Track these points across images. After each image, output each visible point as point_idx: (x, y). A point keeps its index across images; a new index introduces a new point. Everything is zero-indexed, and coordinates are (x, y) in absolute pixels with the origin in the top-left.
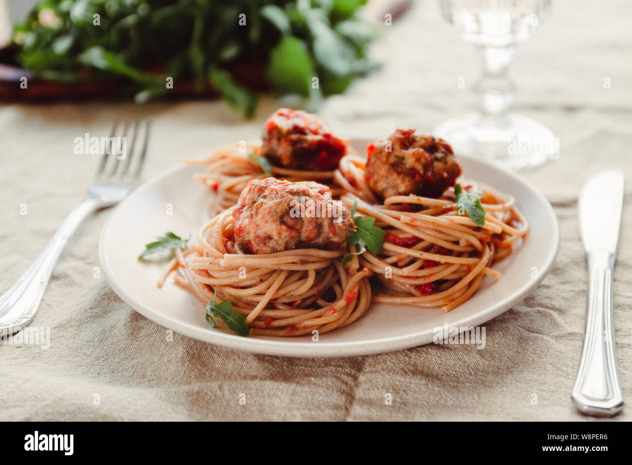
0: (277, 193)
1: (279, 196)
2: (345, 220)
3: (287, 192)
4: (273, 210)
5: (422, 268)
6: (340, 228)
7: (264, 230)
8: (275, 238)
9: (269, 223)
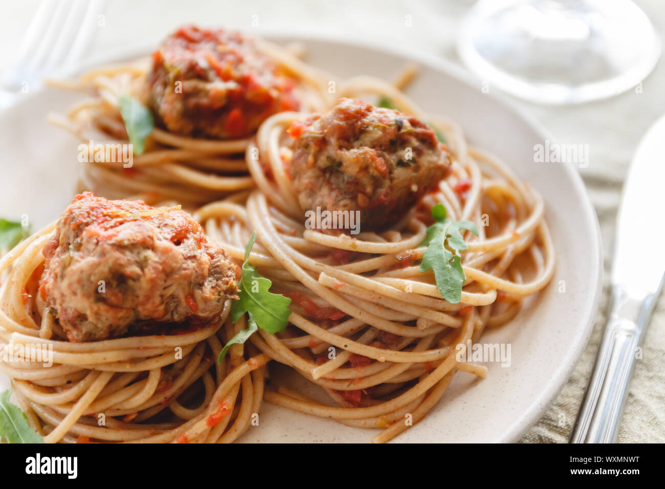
0: (97, 244)
1: (99, 249)
2: (220, 282)
3: (113, 245)
4: (84, 276)
5: (347, 365)
6: (206, 300)
7: (72, 305)
8: (90, 319)
9: (79, 296)
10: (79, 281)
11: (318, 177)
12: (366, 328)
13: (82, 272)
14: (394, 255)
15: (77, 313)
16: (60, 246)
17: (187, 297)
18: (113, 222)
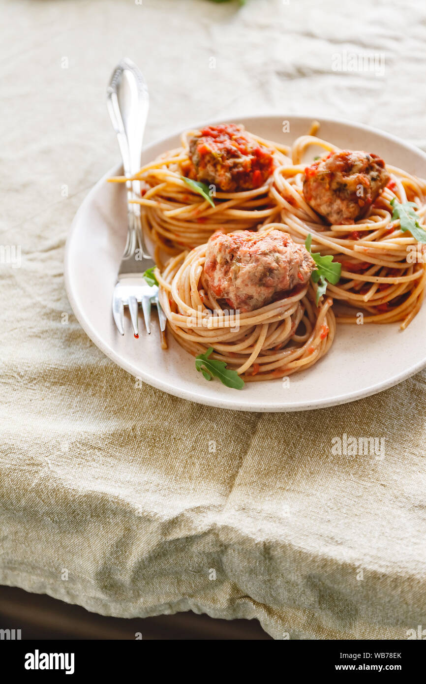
0: (250, 256)
1: (253, 258)
2: (308, 263)
4: (251, 274)
5: (378, 291)
6: (306, 273)
7: (244, 292)
8: (255, 297)
9: (250, 286)
10: (249, 278)
11: (333, 195)
12: (383, 268)
13: (249, 272)
14: (383, 228)
15: (247, 296)
16: (219, 264)
17: (298, 274)
18: (250, 243)
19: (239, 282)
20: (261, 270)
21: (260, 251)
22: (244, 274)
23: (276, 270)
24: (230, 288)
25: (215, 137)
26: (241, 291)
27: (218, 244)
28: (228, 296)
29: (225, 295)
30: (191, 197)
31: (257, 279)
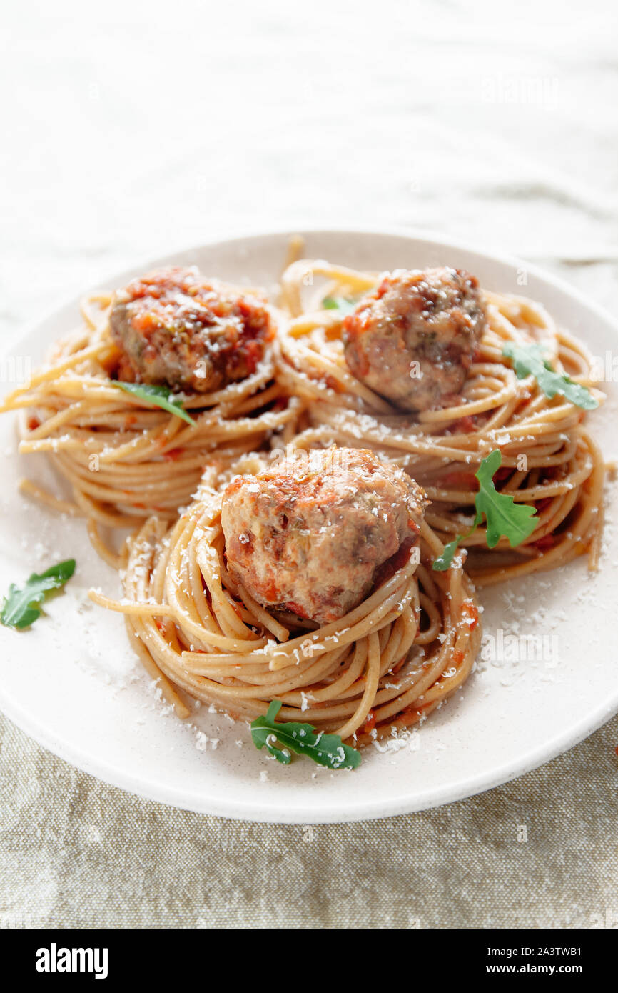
0: (323, 511)
1: (330, 515)
3: (341, 504)
4: (335, 547)
6: (418, 515)
7: (327, 583)
8: (347, 588)
9: (336, 569)
15: (332, 589)
16: (259, 539)
17: (409, 521)
18: (312, 486)
19: (313, 565)
20: (352, 534)
21: (339, 497)
22: (321, 550)
23: (375, 527)
24: (298, 583)
25: (156, 297)
26: (320, 583)
27: (247, 501)
28: (292, 597)
29: (287, 596)
30: (141, 418)
31: (349, 552)
